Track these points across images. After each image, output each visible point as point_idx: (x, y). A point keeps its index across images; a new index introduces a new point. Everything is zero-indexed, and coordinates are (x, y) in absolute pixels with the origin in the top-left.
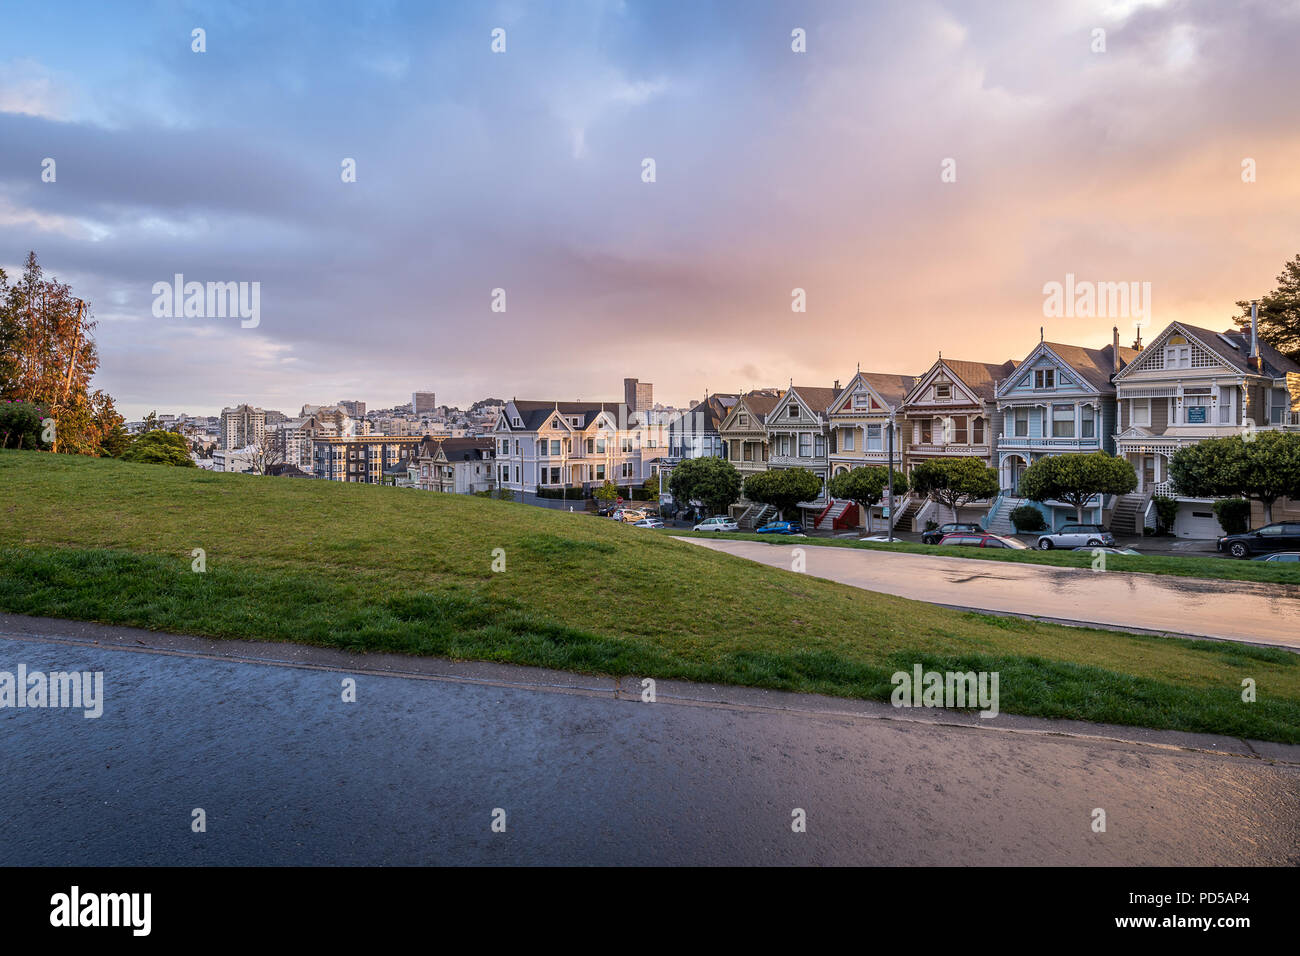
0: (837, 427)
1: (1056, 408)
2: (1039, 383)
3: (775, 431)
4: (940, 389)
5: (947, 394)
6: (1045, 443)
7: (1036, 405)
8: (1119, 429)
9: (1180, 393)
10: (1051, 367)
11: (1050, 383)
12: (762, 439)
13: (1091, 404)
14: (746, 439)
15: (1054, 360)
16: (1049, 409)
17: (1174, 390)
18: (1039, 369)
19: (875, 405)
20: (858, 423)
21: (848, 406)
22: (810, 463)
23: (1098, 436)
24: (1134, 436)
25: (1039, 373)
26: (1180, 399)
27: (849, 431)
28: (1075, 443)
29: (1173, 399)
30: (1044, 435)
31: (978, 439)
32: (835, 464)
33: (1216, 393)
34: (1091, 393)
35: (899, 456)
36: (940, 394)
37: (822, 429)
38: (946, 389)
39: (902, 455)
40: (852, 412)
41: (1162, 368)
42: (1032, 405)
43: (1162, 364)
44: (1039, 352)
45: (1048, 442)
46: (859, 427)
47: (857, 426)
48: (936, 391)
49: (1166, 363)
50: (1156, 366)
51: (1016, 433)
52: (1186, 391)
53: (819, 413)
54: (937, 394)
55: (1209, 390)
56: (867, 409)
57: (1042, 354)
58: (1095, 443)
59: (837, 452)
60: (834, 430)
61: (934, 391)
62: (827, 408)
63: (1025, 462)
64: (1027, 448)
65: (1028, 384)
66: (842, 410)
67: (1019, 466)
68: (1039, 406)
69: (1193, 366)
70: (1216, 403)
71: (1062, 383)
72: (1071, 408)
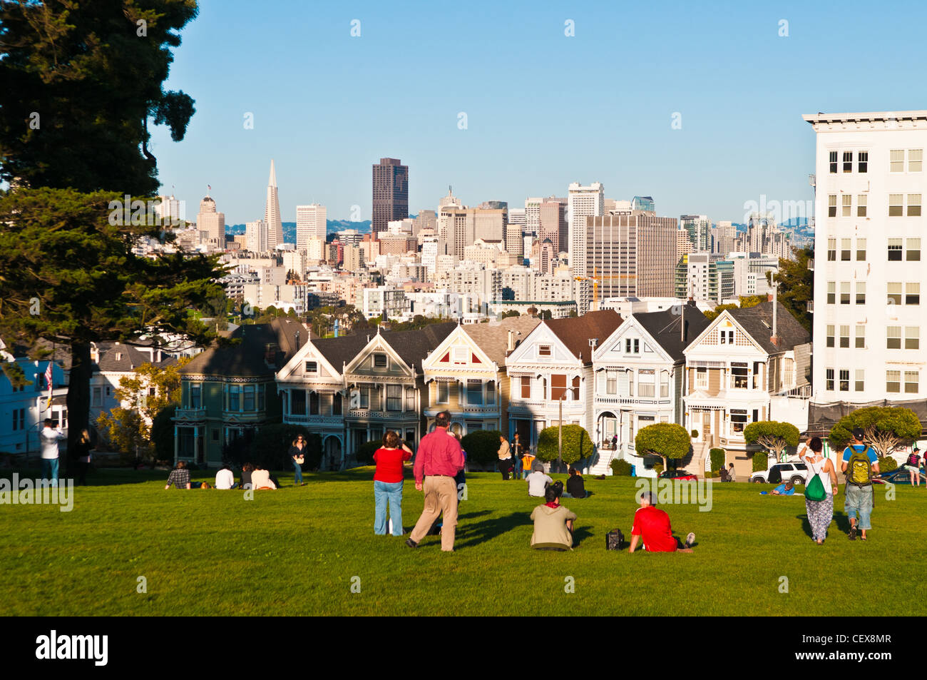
0: (432, 380)
1: (641, 371)
2: (628, 350)
3: (354, 382)
4: (542, 348)
5: (549, 353)
6: (632, 402)
7: (625, 369)
8: (687, 391)
9: (729, 366)
10: (637, 337)
11: (637, 350)
12: (337, 390)
14: (315, 389)
15: (640, 331)
16: (636, 373)
17: (724, 363)
18: (628, 337)
19: (475, 360)
20: (456, 377)
21: (446, 359)
22: (401, 418)
23: (671, 396)
24: (697, 398)
25: (628, 341)
26: (728, 370)
27: (443, 384)
28: (655, 402)
29: (724, 370)
30: (631, 395)
31: (576, 396)
32: (430, 419)
33: (751, 367)
34: (668, 361)
35: (499, 411)
36: (541, 353)
37: (414, 381)
38: (548, 348)
39: (500, 410)
40: (451, 365)
41: (717, 344)
42: (622, 368)
43: (717, 342)
44: (629, 323)
45: (635, 401)
46: (458, 381)
47: (455, 380)
48: (538, 350)
49: (719, 341)
50: (713, 343)
51: (608, 393)
52: (733, 364)
53: (413, 365)
54: (538, 353)
55: (746, 364)
56: (467, 364)
57: (631, 325)
58: (668, 402)
59: (430, 406)
60: (428, 382)
61: (536, 349)
62: (423, 360)
63: (615, 417)
64: (618, 405)
65: (619, 350)
66: (438, 363)
67: (607, 420)
68: (627, 369)
69: (736, 345)
70: (750, 374)
71: (646, 351)
72: (652, 372)
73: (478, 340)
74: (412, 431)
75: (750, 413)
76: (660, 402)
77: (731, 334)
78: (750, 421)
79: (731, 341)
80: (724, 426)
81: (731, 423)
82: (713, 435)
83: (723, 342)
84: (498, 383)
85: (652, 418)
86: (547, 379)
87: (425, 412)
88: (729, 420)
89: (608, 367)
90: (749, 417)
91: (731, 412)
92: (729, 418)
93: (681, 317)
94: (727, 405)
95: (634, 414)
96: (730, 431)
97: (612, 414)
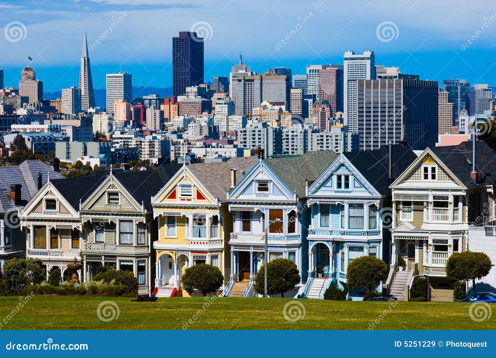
0: (160, 215)
1: (351, 206)
2: (339, 185)
3: (90, 218)
4: (260, 185)
5: (267, 189)
6: (343, 233)
7: (337, 203)
8: (393, 224)
9: (431, 200)
10: (347, 173)
11: (347, 186)
12: (74, 225)
13: (375, 204)
14: (54, 225)
15: (350, 168)
16: (346, 207)
17: (427, 196)
18: (339, 173)
19: (200, 196)
20: (183, 212)
21: (173, 196)
22: (132, 251)
23: (379, 228)
24: (403, 230)
25: (339, 178)
26: (431, 203)
27: (171, 220)
28: (363, 234)
29: (428, 202)
30: (342, 227)
31: (291, 229)
32: (159, 252)
33: (451, 200)
34: (375, 196)
35: (222, 244)
36: (260, 189)
37: (144, 217)
38: (265, 185)
39: (223, 242)
40: (177, 201)
41: (420, 179)
42: (333, 203)
43: (420, 177)
44: (339, 161)
45: (345, 233)
46: (184, 216)
47: (182, 216)
48: (257, 187)
49: (423, 176)
50: (417, 178)
51: (321, 226)
52: (434, 197)
53: (143, 201)
54: (257, 189)
55: (447, 198)
56: (192, 199)
57: (342, 163)
58: (377, 234)
59: (159, 240)
60: (157, 218)
61: (255, 186)
62: (152, 197)
63: (328, 249)
64: (330, 237)
65: (331, 186)
66: (166, 199)
67: (321, 251)
68: (339, 204)
69: (439, 179)
70: (451, 207)
71: (355, 186)
72: (361, 206)
73: (203, 178)
74: (143, 264)
75: (451, 242)
76: (369, 234)
77: (433, 169)
78: (450, 251)
79: (434, 177)
80: (427, 256)
81: (433, 253)
82: (417, 264)
83: (426, 177)
84: (221, 218)
85: (361, 249)
86: (265, 214)
87: (154, 245)
88: (431, 249)
89: (320, 202)
90: (450, 246)
91: (433, 242)
92: (431, 247)
93: (389, 155)
94: (430, 236)
95: (345, 245)
96: (433, 259)
97: (325, 245)
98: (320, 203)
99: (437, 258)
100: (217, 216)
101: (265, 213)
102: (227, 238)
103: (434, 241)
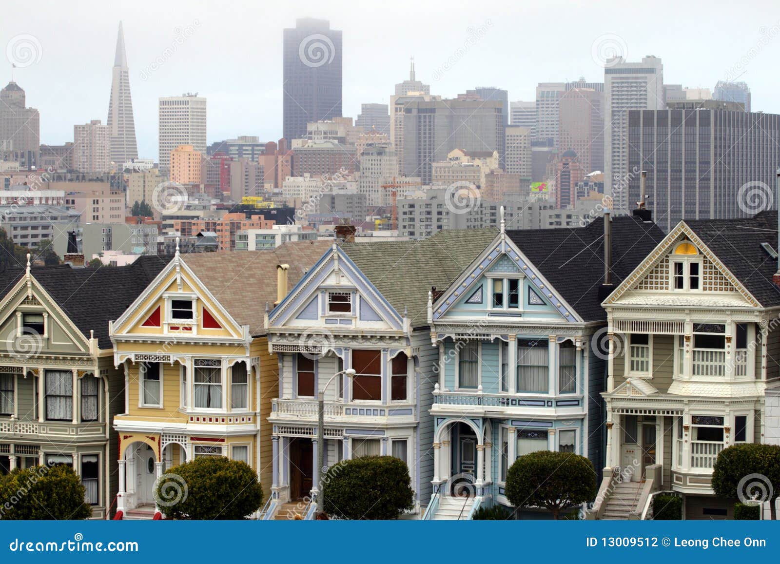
0: (129, 361)
1: (523, 343)
2: (498, 300)
4: (334, 297)
5: (347, 308)
6: (507, 402)
7: (492, 338)
8: (610, 381)
9: (688, 331)
10: (514, 275)
11: (514, 300)
13: (573, 339)
15: (520, 263)
16: (512, 346)
17: (681, 325)
18: (497, 274)
19: (209, 321)
20: (174, 354)
21: (154, 319)
22: (71, 435)
23: (582, 391)
24: (629, 394)
25: (498, 283)
26: (688, 338)
28: (547, 402)
29: (681, 338)
30: (504, 388)
31: (399, 392)
32: (126, 437)
33: (730, 332)
34: (572, 323)
35: (255, 422)
36: (333, 308)
37: (96, 363)
38: (345, 298)
39: (259, 419)
40: (163, 332)
41: (667, 288)
42: (486, 337)
43: (667, 283)
44: (498, 249)
45: (510, 401)
46: (177, 363)
47: (172, 362)
48: (327, 302)
49: (672, 282)
50: (659, 286)
51: (460, 386)
52: (696, 327)
53: (92, 331)
54: (327, 307)
55: (722, 328)
56: (194, 329)
57: (503, 252)
58: (577, 403)
59: (127, 412)
60: (121, 366)
61: (323, 301)
62: (110, 322)
63: (474, 433)
64: (479, 409)
65: (480, 300)
66: (140, 326)
67: (462, 439)
68: (497, 339)
69: (705, 289)
70: (730, 348)
71: (531, 302)
72: (543, 344)
73: (216, 283)
74: (94, 460)
75: (729, 423)
76: (559, 403)
77: (694, 268)
78: (729, 441)
79: (694, 284)
80: (680, 449)
81: (693, 444)
82: (660, 468)
83: (679, 284)
84: (253, 368)
85: (543, 435)
86: (343, 359)
87: (115, 422)
88: (689, 438)
89: (459, 335)
90: (728, 430)
91: (694, 422)
92: (689, 433)
93: (603, 239)
94: (686, 409)
95: (509, 425)
96: (693, 458)
97: (468, 427)
98: (458, 337)
99: (701, 455)
100: (244, 363)
101: (343, 357)
102: (267, 409)
103: (695, 419)
